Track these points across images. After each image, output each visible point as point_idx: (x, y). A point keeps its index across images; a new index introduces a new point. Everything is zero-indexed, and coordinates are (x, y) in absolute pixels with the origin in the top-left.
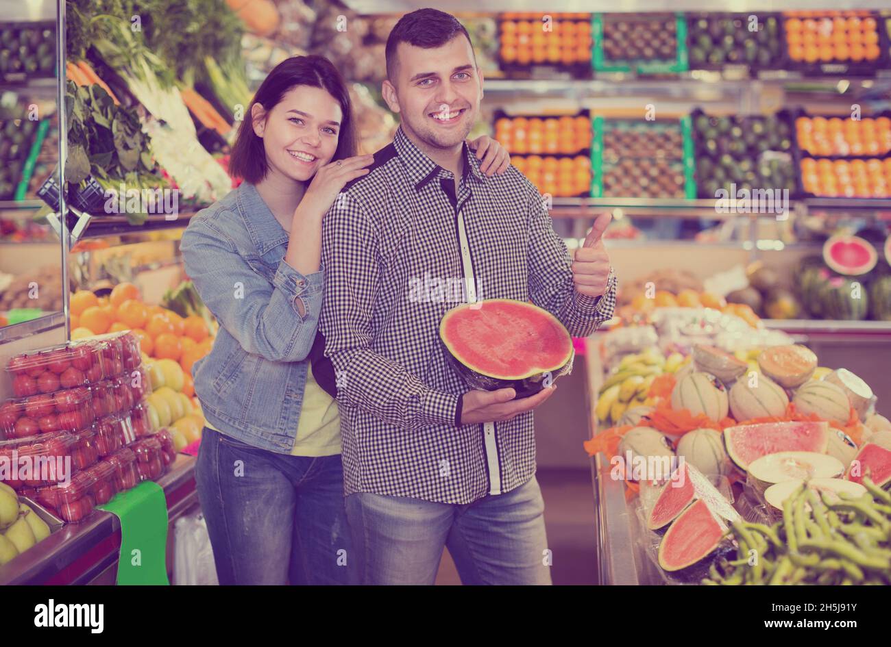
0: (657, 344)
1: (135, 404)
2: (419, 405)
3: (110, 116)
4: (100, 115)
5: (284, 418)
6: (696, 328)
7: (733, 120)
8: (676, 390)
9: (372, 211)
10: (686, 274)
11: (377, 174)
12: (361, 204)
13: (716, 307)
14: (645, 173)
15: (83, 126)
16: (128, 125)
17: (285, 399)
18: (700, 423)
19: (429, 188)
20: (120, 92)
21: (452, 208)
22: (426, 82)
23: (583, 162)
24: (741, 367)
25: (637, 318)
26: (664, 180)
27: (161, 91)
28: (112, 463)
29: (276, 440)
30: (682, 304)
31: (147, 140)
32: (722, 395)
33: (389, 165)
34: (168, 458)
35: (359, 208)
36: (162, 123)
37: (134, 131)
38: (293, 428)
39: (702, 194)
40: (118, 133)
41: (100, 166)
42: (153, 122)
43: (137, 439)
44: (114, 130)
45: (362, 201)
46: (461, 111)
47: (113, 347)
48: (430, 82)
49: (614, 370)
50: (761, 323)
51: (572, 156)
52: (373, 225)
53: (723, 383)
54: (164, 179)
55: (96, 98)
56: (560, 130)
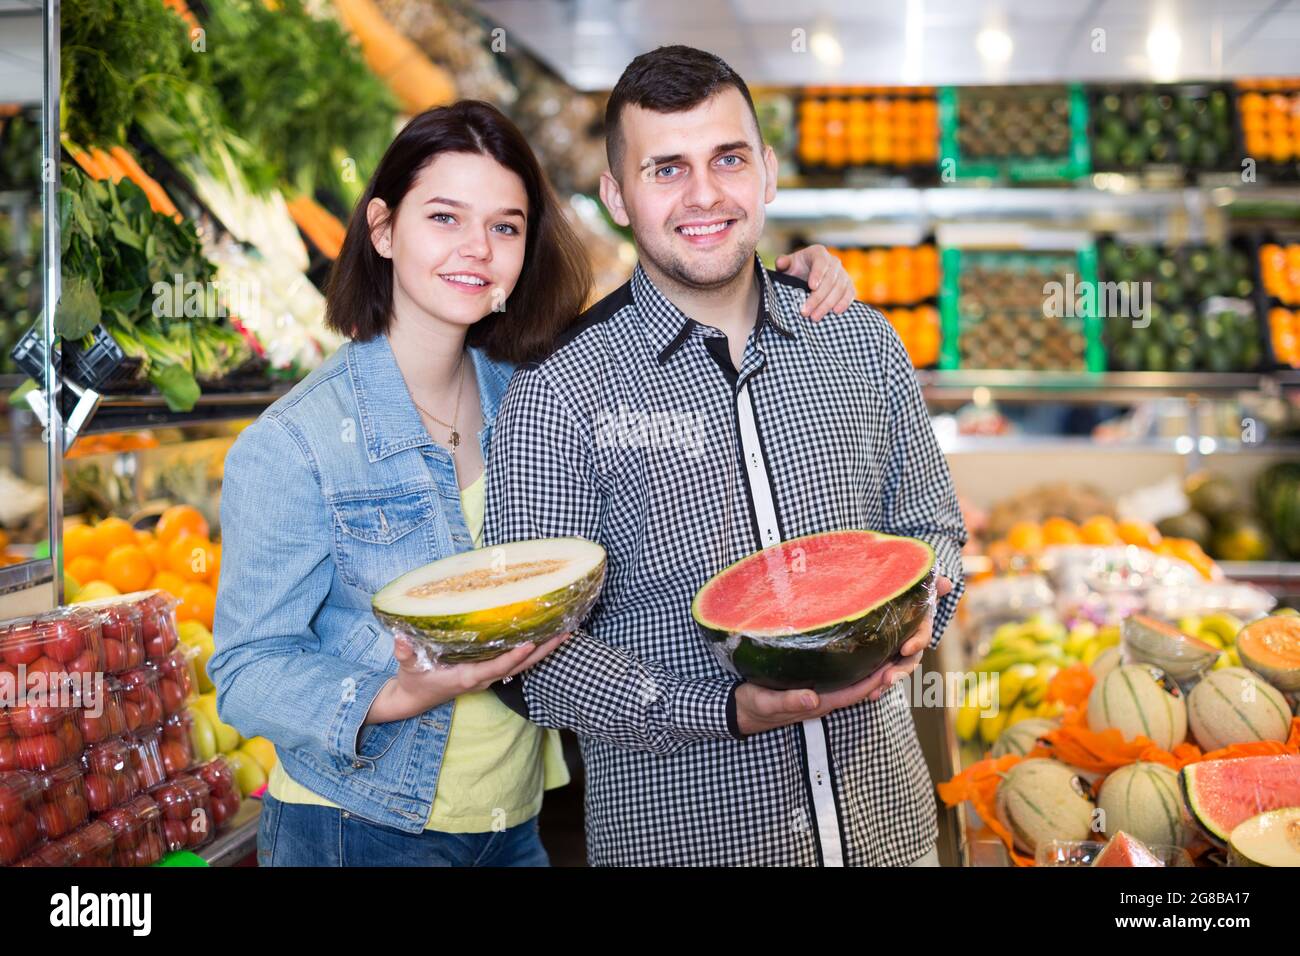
0: (1053, 605)
1: (167, 716)
2: (664, 716)
3: (144, 229)
4: (127, 227)
5: (415, 765)
6: (1115, 580)
7: (1161, 251)
8: (1096, 694)
9: (576, 401)
10: (1091, 490)
11: (592, 335)
12: (557, 391)
13: (1144, 544)
14: (1024, 333)
15: (93, 244)
16: (173, 244)
17: (419, 730)
18: (1138, 753)
19: (685, 355)
20: (182, 198)
21: (728, 386)
22: (667, 171)
23: (928, 316)
24: (1208, 655)
25: (1018, 562)
26: (1055, 345)
27: (253, 196)
28: (116, 823)
29: (397, 805)
30: (1090, 540)
31: (207, 272)
32: (1176, 703)
33: (618, 319)
34: (222, 809)
35: (552, 397)
36: (247, 246)
37: (183, 255)
38: (429, 785)
39: (1114, 365)
40: (156, 258)
41: (121, 311)
42: (227, 242)
43: (169, 777)
44: (150, 252)
45: (558, 385)
46: (730, 222)
47: (122, 620)
48: (675, 171)
49: (982, 648)
50: (1217, 570)
51: (911, 308)
52: (578, 425)
53: (1176, 683)
54: (239, 336)
55: (121, 199)
56: (891, 268)
